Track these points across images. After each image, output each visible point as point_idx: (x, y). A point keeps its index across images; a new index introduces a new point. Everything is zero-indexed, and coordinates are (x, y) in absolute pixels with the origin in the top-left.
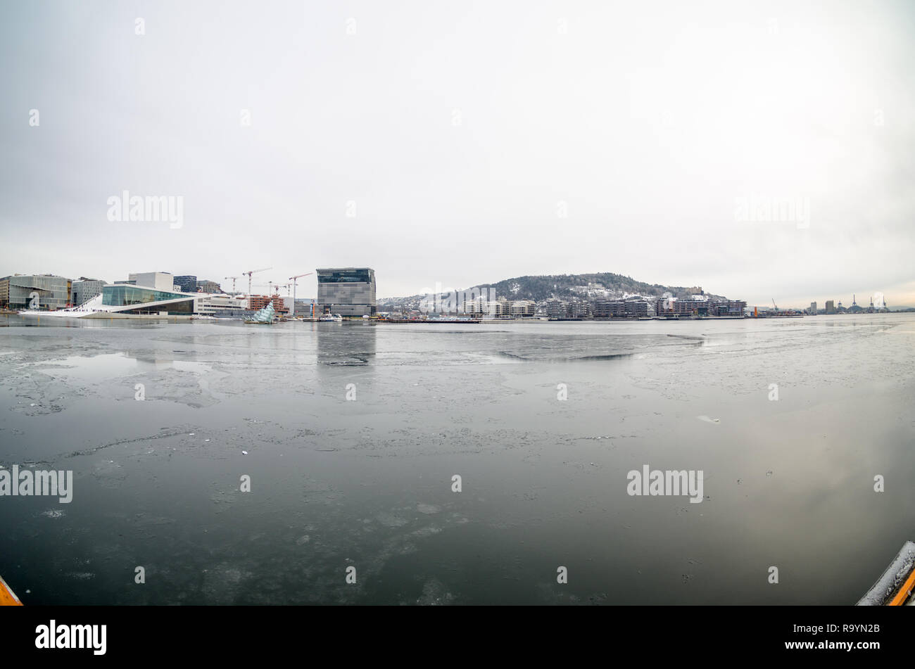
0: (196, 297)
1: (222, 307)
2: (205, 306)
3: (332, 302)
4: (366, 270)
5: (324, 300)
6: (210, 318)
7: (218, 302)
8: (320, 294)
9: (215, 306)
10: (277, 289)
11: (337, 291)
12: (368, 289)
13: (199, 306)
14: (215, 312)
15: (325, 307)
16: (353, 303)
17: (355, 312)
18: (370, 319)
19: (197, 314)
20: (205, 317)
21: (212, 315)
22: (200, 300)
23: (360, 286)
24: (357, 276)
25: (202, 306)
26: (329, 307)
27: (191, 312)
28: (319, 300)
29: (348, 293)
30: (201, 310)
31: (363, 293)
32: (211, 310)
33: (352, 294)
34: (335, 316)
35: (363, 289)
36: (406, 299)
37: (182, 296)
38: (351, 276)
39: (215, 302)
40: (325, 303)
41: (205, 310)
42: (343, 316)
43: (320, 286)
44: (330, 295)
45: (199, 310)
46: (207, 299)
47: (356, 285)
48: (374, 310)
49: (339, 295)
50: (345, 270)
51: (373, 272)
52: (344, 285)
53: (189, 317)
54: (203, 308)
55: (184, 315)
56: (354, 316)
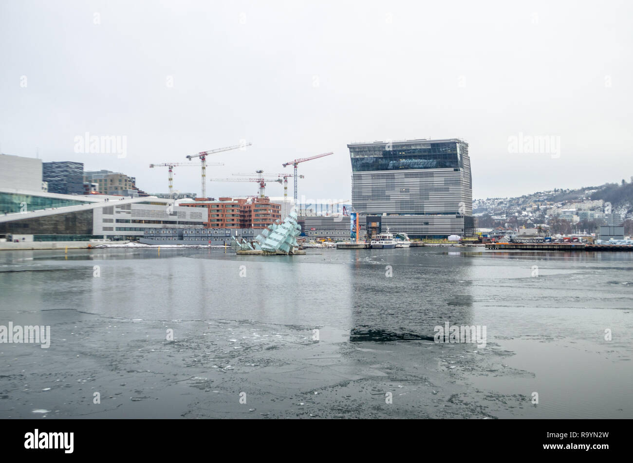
0: (97, 202)
1: (154, 222)
2: (118, 221)
3: (383, 209)
4: (452, 144)
5: (364, 206)
6: (131, 244)
7: (148, 213)
8: (357, 194)
9: (140, 222)
10: (263, 186)
11: (392, 187)
12: (457, 182)
13: (105, 221)
14: (142, 233)
15: (369, 220)
16: (426, 210)
17: (431, 229)
18: (462, 242)
19: (101, 237)
20: (121, 244)
21: (134, 239)
22: (108, 210)
23: (440, 176)
24: (435, 157)
25: (111, 221)
26: (379, 219)
27: (88, 234)
28: (355, 206)
29: (415, 190)
30: (111, 229)
31: (447, 189)
32: (131, 229)
33: (425, 192)
34: (398, 236)
35: (447, 182)
36: (514, 202)
37: (63, 202)
38: (420, 157)
39: (139, 212)
40: (368, 211)
41: (119, 229)
42: (411, 237)
43: (356, 178)
44: (378, 194)
45: (105, 229)
46: (123, 207)
47: (431, 175)
48: (470, 223)
49: (396, 195)
50: (408, 145)
51: (465, 149)
52: (407, 175)
53: (84, 244)
54: (115, 225)
55: (71, 239)
56: (431, 237)
